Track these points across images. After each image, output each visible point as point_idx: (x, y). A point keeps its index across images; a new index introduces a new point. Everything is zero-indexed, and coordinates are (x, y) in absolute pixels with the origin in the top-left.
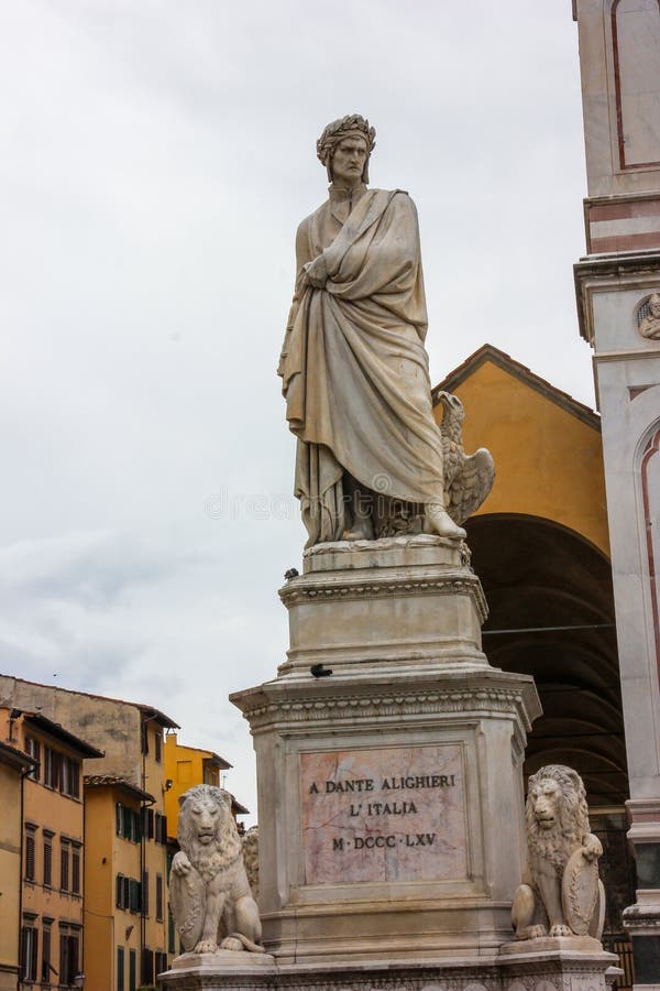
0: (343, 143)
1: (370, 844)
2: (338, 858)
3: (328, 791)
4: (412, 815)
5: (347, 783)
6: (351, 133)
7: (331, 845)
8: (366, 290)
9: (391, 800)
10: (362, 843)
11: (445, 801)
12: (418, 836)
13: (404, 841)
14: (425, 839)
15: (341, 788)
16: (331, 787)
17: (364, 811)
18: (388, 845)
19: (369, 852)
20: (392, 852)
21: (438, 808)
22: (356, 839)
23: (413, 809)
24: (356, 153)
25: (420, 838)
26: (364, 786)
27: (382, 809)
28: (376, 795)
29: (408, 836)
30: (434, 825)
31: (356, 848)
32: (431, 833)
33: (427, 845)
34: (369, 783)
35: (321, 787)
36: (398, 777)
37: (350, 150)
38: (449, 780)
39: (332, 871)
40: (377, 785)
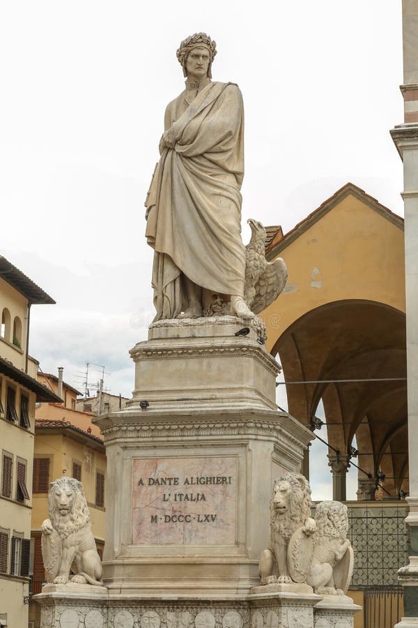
0: (192, 52)
1: (175, 519)
2: (154, 528)
3: (149, 484)
4: (202, 502)
5: (162, 479)
6: (198, 45)
7: (150, 519)
8: (199, 151)
9: (189, 492)
10: (169, 519)
11: (225, 493)
12: (205, 515)
13: (197, 519)
14: (210, 518)
15: (158, 483)
16: (152, 482)
17: (172, 498)
18: (187, 521)
19: (174, 525)
20: (188, 526)
21: (219, 498)
22: (166, 516)
23: (203, 498)
24: (201, 58)
25: (207, 517)
26: (172, 482)
27: (183, 498)
28: (180, 488)
29: (199, 515)
30: (216, 509)
31: (165, 522)
32: (214, 514)
33: (211, 522)
34: (176, 480)
35: (146, 482)
36: (195, 477)
37: (197, 56)
38: (228, 480)
39: (150, 536)
40: (181, 482)
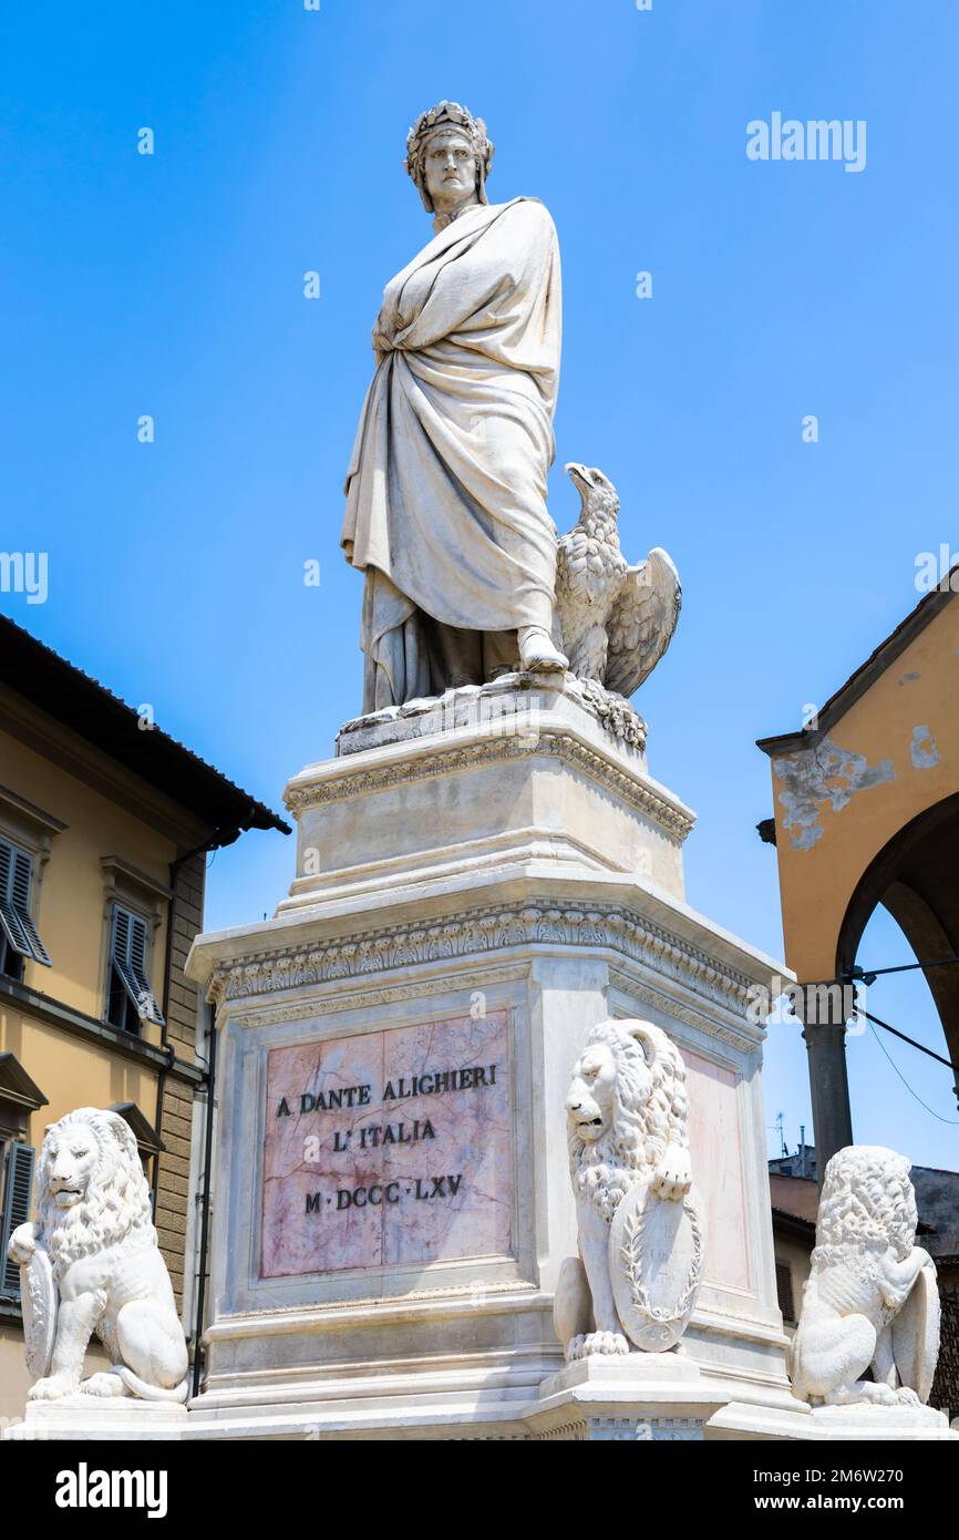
1: (361, 1199)
2: (312, 1229)
3: (303, 1110)
4: (427, 1140)
5: (332, 1093)
7: (303, 1206)
8: (438, 332)
9: (395, 1119)
10: (348, 1200)
11: (480, 1113)
12: (435, 1180)
13: (413, 1192)
14: (446, 1186)
15: (324, 1103)
16: (308, 1103)
17: (355, 1141)
18: (389, 1199)
19: (359, 1217)
20: (394, 1213)
21: (468, 1128)
22: (340, 1193)
23: (429, 1131)
25: (438, 1182)
26: (356, 1097)
27: (381, 1136)
28: (374, 1113)
29: (419, 1182)
30: (460, 1160)
31: (339, 1208)
32: (455, 1173)
33: (448, 1197)
34: (364, 1092)
35: (294, 1106)
36: (408, 1077)
38: (488, 1076)
39: (301, 1252)
40: (376, 1094)
